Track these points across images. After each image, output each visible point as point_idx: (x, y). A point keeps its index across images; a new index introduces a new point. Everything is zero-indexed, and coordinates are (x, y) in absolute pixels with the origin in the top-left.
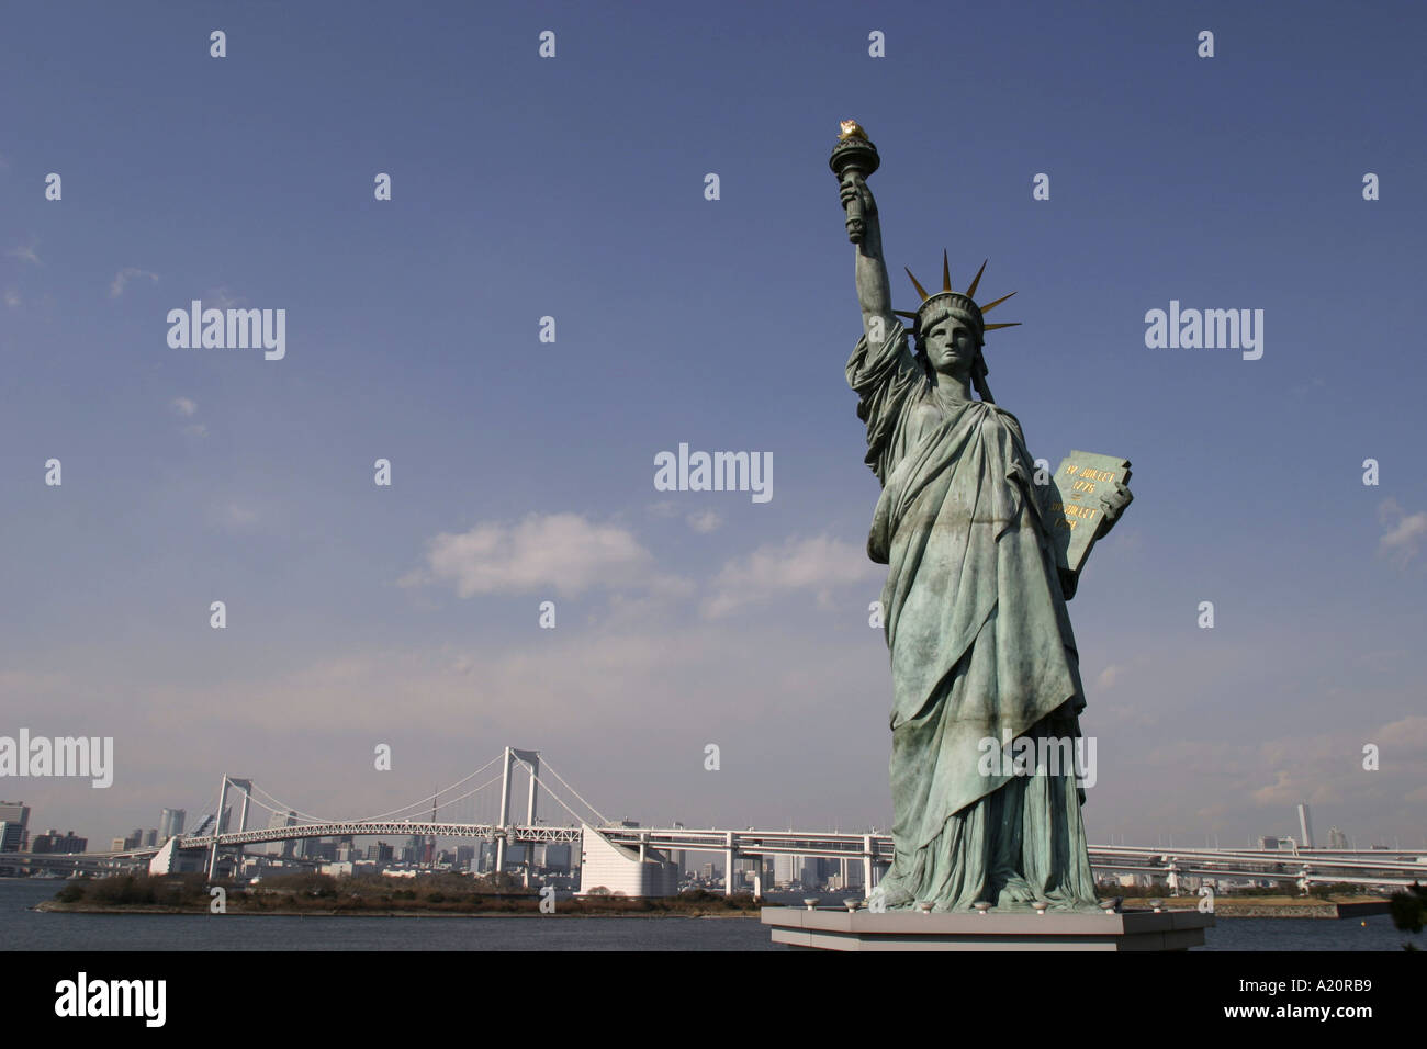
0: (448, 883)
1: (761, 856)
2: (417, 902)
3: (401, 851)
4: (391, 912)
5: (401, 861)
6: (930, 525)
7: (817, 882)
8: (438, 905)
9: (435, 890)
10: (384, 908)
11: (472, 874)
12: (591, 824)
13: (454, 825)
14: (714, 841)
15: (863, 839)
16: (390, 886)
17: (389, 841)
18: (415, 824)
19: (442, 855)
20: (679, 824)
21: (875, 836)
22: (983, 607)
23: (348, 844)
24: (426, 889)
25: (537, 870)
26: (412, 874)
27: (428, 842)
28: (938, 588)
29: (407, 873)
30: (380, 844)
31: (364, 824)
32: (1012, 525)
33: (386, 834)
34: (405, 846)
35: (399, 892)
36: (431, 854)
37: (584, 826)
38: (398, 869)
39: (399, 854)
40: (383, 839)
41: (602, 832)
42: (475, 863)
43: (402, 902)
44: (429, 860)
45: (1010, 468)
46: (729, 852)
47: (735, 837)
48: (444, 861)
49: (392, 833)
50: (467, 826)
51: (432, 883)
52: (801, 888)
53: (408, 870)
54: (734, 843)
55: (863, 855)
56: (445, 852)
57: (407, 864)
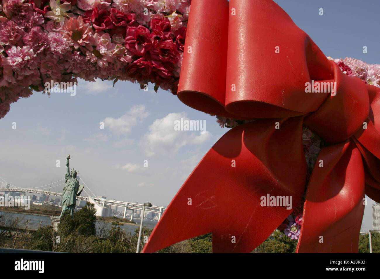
0: (50, 208)
1: (134, 209)
2: (40, 212)
3: (39, 198)
4: (32, 214)
5: (39, 200)
6: (66, 190)
7: (151, 218)
8: (45, 213)
9: (45, 209)
10: (31, 213)
11: (58, 206)
12: (91, 197)
13: (54, 193)
14: (123, 205)
15: (160, 208)
16: (34, 207)
17: (36, 195)
18: (43, 191)
19: (51, 200)
20: (114, 199)
21: (163, 207)
22: (68, 197)
23: (24, 194)
24: (44, 209)
25: (77, 206)
26: (41, 204)
27: (47, 196)
28: (65, 195)
29: (40, 204)
30: (33, 195)
31: (29, 190)
32: (72, 191)
33: (35, 193)
34: (40, 196)
35: (36, 209)
36: (47, 199)
37: (89, 197)
38: (37, 202)
39: (38, 198)
40: (34, 194)
41: (94, 199)
42: (60, 203)
43: (36, 211)
44: (47, 201)
45: (74, 186)
46: (126, 208)
47: (128, 204)
48: (51, 202)
49: (37, 193)
50: (58, 193)
51: (46, 207)
52: (147, 219)
53: (40, 203)
54: (127, 205)
55: (159, 212)
56: (52, 199)
57: (40, 201)
